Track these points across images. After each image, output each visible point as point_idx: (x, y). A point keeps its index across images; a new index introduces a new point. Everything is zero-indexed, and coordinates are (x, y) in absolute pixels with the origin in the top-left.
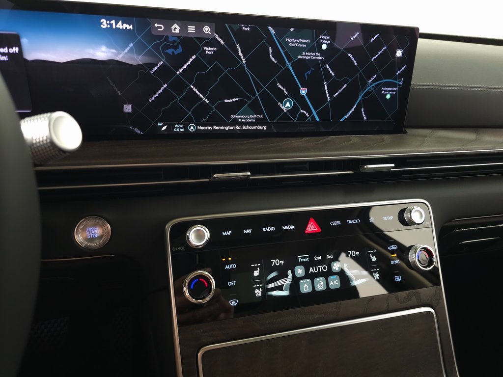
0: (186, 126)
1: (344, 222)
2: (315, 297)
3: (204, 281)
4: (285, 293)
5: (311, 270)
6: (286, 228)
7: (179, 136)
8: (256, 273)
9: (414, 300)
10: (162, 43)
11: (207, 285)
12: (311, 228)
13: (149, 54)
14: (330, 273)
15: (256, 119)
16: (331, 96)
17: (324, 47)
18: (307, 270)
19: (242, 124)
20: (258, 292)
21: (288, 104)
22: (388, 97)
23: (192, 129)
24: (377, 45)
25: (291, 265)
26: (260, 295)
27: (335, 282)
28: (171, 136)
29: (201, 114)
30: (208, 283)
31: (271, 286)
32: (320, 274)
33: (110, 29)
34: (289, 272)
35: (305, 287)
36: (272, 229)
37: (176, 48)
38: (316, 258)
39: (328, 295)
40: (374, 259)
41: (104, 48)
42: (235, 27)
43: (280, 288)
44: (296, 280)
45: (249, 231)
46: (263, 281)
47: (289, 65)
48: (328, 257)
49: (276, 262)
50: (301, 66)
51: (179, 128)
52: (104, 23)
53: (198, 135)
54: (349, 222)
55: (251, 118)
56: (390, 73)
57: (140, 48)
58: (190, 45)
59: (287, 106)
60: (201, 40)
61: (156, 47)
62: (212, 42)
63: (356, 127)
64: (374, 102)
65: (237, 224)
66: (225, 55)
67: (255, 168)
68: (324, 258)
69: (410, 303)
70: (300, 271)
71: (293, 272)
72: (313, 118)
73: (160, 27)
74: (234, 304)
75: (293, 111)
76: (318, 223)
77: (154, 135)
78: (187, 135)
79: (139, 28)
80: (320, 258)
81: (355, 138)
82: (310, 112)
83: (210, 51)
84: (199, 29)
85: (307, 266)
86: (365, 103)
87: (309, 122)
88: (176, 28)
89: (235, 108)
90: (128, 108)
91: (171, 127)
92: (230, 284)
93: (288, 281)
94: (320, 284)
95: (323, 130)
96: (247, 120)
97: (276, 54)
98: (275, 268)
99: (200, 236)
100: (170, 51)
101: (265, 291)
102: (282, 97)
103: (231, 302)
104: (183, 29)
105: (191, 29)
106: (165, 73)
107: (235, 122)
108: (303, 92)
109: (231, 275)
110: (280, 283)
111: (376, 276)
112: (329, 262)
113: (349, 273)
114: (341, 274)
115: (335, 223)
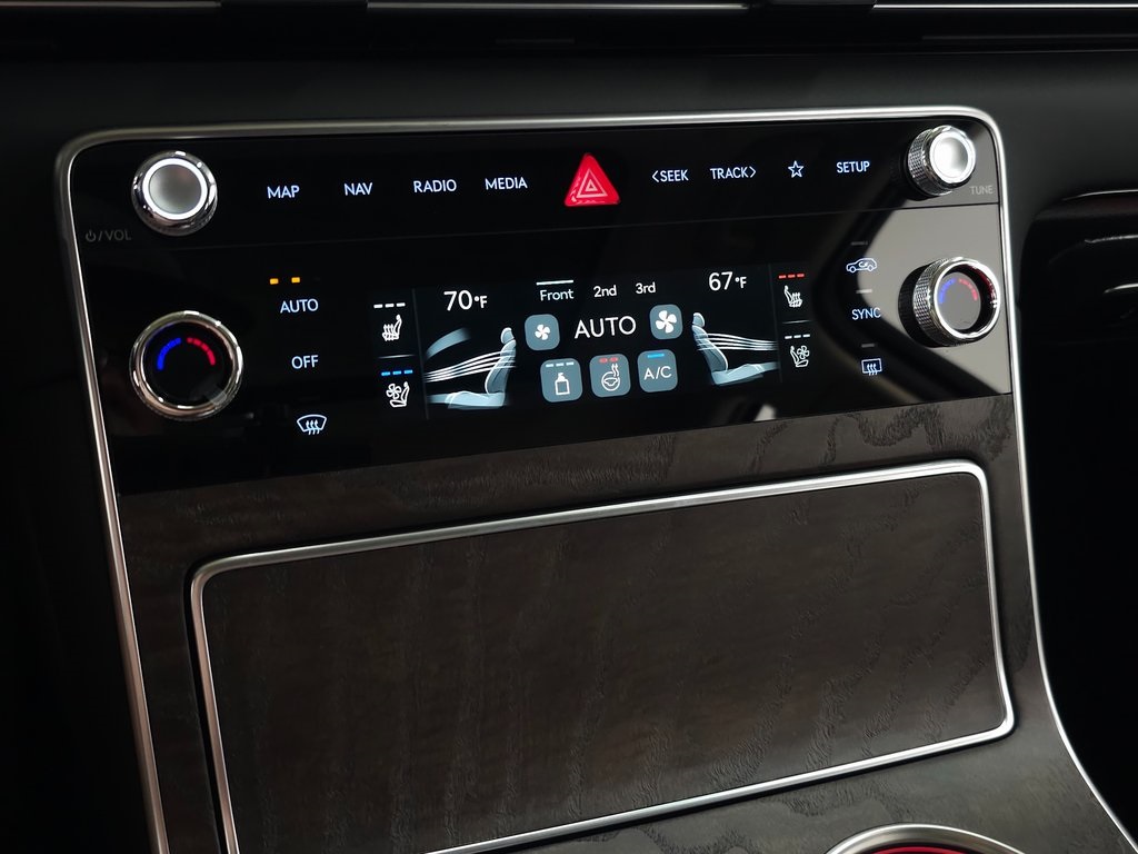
1: (699, 174)
2: (591, 413)
3: (205, 347)
4: (491, 400)
5: (581, 329)
6: (496, 184)
8: (391, 333)
9: (919, 439)
11: (213, 361)
12: (588, 189)
14: (646, 340)
18: (566, 329)
20: (397, 395)
25: (513, 309)
26: (404, 403)
27: (659, 372)
30: (216, 355)
31: (443, 374)
32: (610, 345)
34: (507, 332)
35: (560, 382)
36: (447, 186)
38: (600, 292)
39: (638, 410)
40: (795, 301)
43: (475, 383)
44: (528, 364)
45: (363, 189)
46: (413, 356)
48: (641, 289)
49: (460, 298)
54: (718, 173)
65: (319, 162)
68: (627, 290)
69: (905, 446)
70: (543, 331)
71: (520, 335)
74: (313, 428)
76: (614, 172)
80: (612, 292)
85: (566, 316)
92: (297, 363)
93: (503, 361)
94: (611, 378)
98: (457, 319)
101: (422, 389)
103: (303, 422)
109: (301, 333)
110: (472, 366)
111: (801, 356)
112: (643, 307)
113: (710, 344)
114: (683, 346)
115: (668, 176)
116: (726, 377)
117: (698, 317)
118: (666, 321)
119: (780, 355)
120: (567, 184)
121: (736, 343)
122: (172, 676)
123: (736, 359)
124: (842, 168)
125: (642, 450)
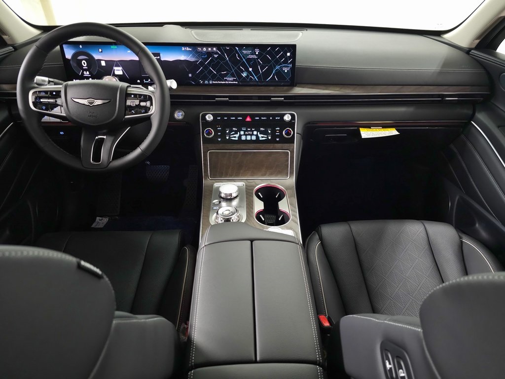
0: (209, 81)
1: (260, 118)
2: (246, 141)
3: (210, 131)
4: (237, 139)
6: (239, 118)
7: (206, 85)
8: (227, 132)
10: (200, 54)
11: (211, 133)
12: (248, 119)
13: (196, 58)
14: (253, 134)
15: (233, 79)
16: (262, 71)
17: (257, 53)
18: (245, 133)
19: (228, 81)
20: (227, 138)
21: (245, 74)
22: (286, 71)
23: (211, 82)
24: (279, 52)
25: (240, 130)
27: (254, 138)
28: (204, 85)
29: (214, 78)
31: (232, 136)
32: (249, 135)
33: (185, 50)
34: (239, 133)
35: (243, 138)
36: (234, 118)
37: (205, 55)
38: (248, 129)
39: (251, 141)
40: (270, 132)
41: (183, 56)
42: (224, 48)
43: (235, 137)
44: (240, 136)
45: (226, 118)
46: (229, 134)
47: (244, 60)
48: (253, 129)
49: (234, 129)
50: (249, 60)
51: (206, 82)
52: (183, 48)
53: (213, 85)
54: (262, 118)
55: (231, 79)
56: (286, 62)
57: (194, 56)
58: (210, 54)
59: (244, 75)
60: (213, 52)
61: (199, 55)
62: (217, 53)
63: (273, 84)
64: (279, 73)
65: (222, 116)
66: (221, 57)
67: (230, 97)
68: (251, 129)
70: (242, 133)
72: (255, 79)
73: (200, 49)
74: (219, 140)
75: (247, 76)
76: (251, 118)
77: (198, 84)
78: (209, 85)
79: (193, 50)
81: (272, 88)
82: (254, 77)
83: (216, 56)
84: (212, 49)
85: (245, 131)
86: (276, 73)
87: (253, 81)
88: (205, 49)
89: (226, 75)
90: (190, 75)
91: (204, 82)
92: (218, 134)
93: (237, 136)
94: (249, 138)
95: (260, 84)
96: (230, 80)
97: (239, 56)
98: (234, 131)
99: (209, 117)
100: (203, 56)
101: (230, 137)
102: (242, 72)
104: (207, 49)
105: (210, 49)
106: (202, 64)
107: (226, 80)
108: (251, 69)
109: (219, 131)
110: (235, 135)
111: (270, 138)
112: (253, 131)
113: (260, 136)
114: (257, 136)
115: (257, 118)
116: (261, 139)
117: (259, 133)
118: (255, 133)
119: (268, 137)
120: (246, 118)
121: (263, 136)
122: (205, 160)
123: (262, 137)
124: (276, 118)
125: (252, 146)
